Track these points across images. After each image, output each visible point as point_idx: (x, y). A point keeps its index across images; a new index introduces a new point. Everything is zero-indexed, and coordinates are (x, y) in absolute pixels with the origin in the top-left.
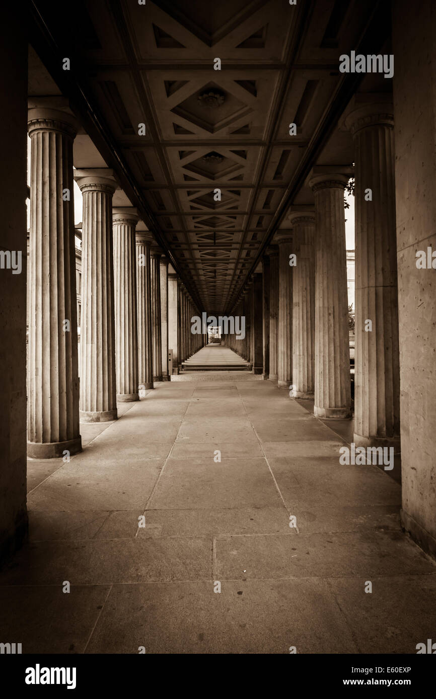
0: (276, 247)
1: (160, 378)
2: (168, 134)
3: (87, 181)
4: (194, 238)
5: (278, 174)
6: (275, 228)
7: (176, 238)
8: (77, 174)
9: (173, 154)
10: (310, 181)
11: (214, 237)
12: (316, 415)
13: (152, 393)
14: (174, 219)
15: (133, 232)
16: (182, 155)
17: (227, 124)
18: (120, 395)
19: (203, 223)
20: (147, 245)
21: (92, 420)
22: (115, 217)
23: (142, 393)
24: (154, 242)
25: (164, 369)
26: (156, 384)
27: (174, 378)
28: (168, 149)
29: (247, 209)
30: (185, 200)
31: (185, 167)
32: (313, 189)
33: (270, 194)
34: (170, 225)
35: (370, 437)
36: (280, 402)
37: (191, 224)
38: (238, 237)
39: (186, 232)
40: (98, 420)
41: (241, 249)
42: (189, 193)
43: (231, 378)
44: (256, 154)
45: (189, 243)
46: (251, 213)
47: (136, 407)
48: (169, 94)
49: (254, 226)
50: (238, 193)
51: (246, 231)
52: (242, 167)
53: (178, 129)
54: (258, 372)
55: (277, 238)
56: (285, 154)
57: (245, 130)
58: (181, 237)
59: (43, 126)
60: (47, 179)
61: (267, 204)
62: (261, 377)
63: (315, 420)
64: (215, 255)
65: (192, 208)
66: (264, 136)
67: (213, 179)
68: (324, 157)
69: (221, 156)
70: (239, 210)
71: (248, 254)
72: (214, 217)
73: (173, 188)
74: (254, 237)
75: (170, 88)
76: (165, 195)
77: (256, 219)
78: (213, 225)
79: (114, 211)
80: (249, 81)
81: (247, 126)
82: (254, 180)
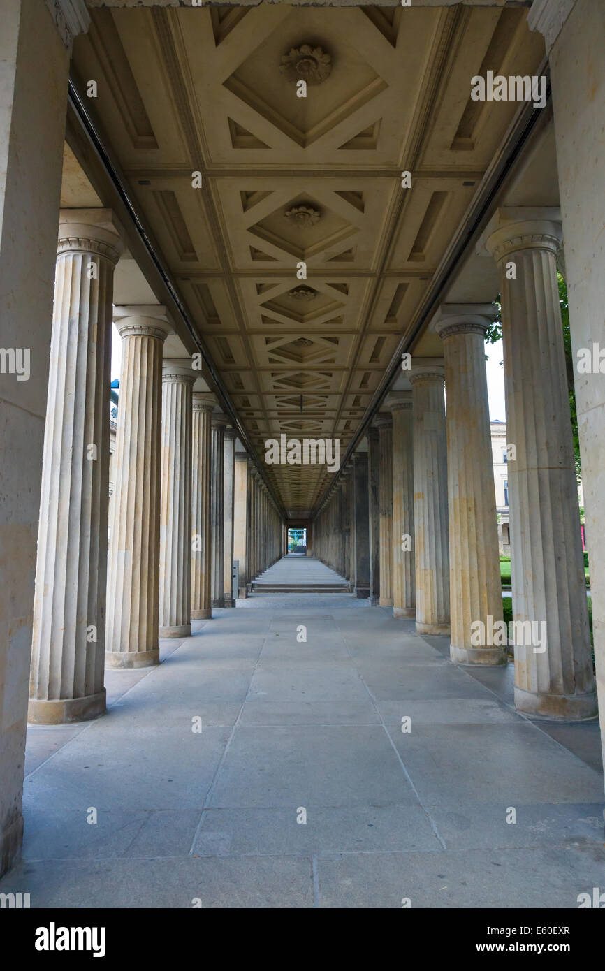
0: (388, 415)
1: (221, 603)
2: (242, 260)
3: (128, 322)
4: (272, 402)
5: (391, 314)
6: (387, 388)
7: (246, 403)
8: (117, 312)
9: (247, 287)
10: (437, 324)
11: (300, 402)
12: (453, 659)
13: (208, 624)
14: (245, 377)
15: (188, 393)
16: (260, 288)
17: (322, 248)
18: (163, 627)
19: (286, 381)
20: (208, 410)
21: (122, 666)
22: (165, 372)
23: (195, 625)
24: (218, 408)
25: (227, 590)
26: (214, 612)
27: (241, 602)
28: (241, 280)
29: (347, 364)
30: (262, 350)
31: (264, 305)
32: (441, 334)
33: (380, 341)
34: (240, 385)
35: (540, 693)
36: (400, 641)
37: (269, 382)
38: (334, 402)
39: (261, 394)
40: (130, 664)
41: (339, 418)
42: (268, 341)
43: (323, 604)
44: (361, 289)
45: (264, 410)
46: (354, 368)
47: (186, 645)
48: (245, 208)
49: (356, 386)
50: (336, 341)
51: (345, 394)
52: (342, 305)
53: (255, 254)
54: (364, 594)
55: (389, 403)
56: (401, 288)
57: (346, 256)
58: (254, 401)
59: (74, 247)
60: (76, 317)
61: (375, 356)
62: (367, 603)
63: (452, 667)
64: (300, 426)
65: (271, 360)
66: (374, 265)
67: (302, 321)
68: (456, 292)
69: (312, 290)
70: (337, 364)
71: (347, 426)
72: (301, 374)
73: (245, 333)
74: (356, 402)
75: (247, 199)
76: (235, 343)
77: (359, 376)
78: (300, 385)
79: (164, 365)
80: (353, 193)
81: (350, 251)
82: (358, 323)
